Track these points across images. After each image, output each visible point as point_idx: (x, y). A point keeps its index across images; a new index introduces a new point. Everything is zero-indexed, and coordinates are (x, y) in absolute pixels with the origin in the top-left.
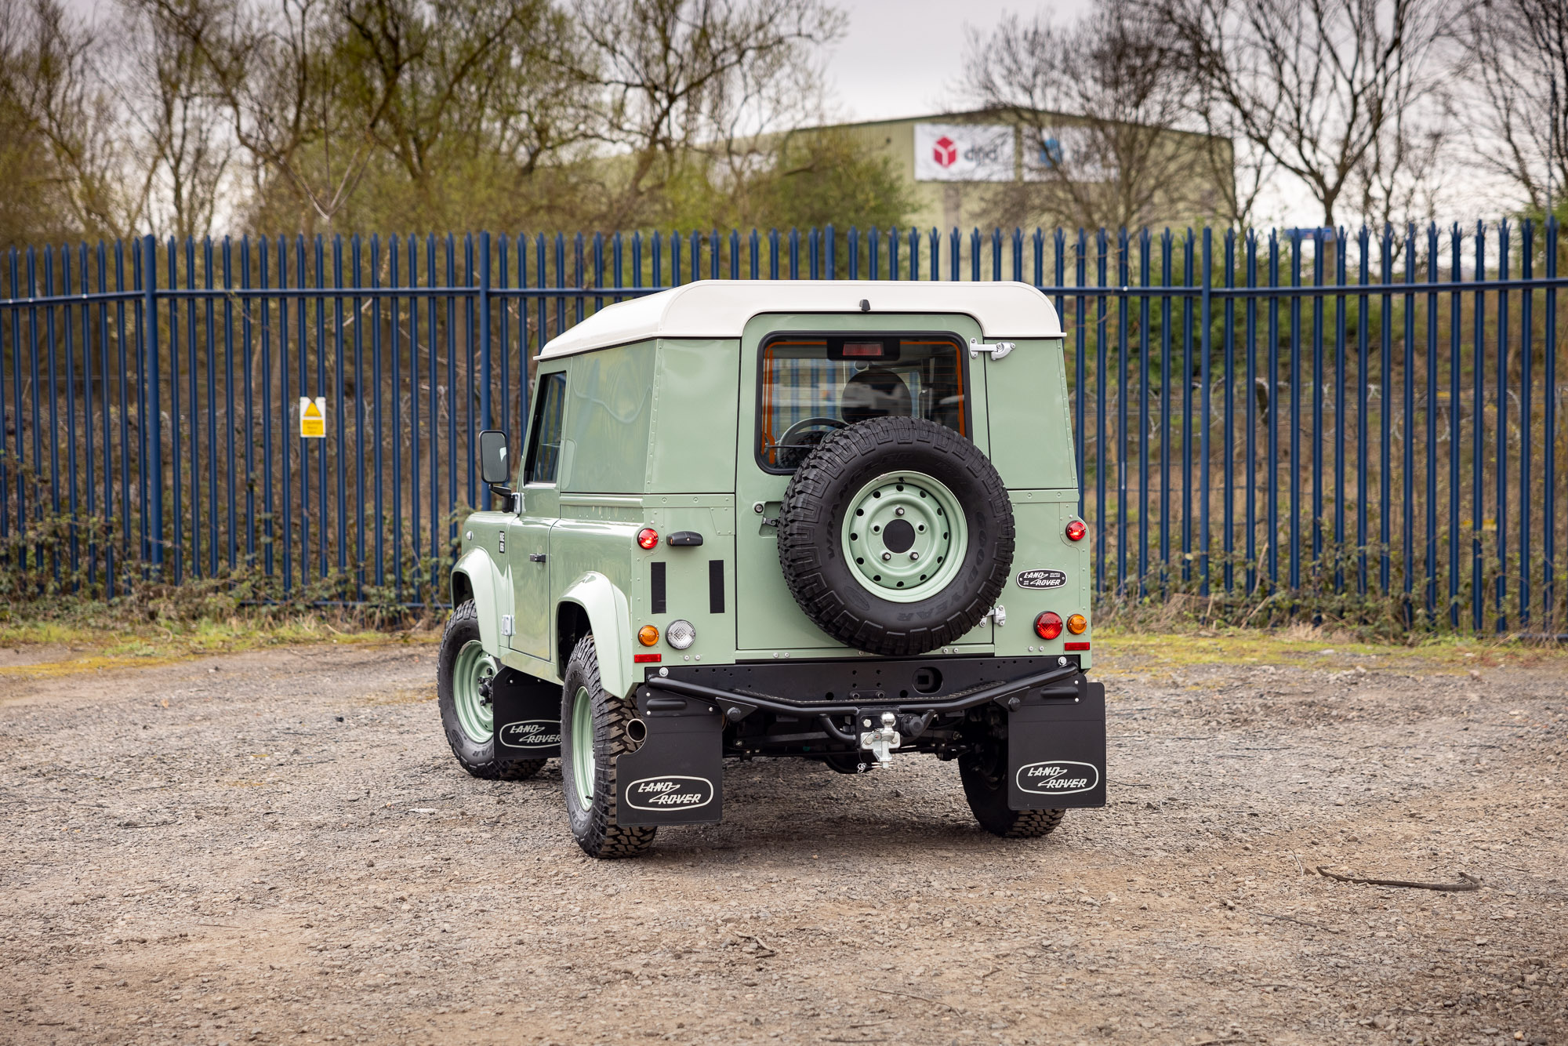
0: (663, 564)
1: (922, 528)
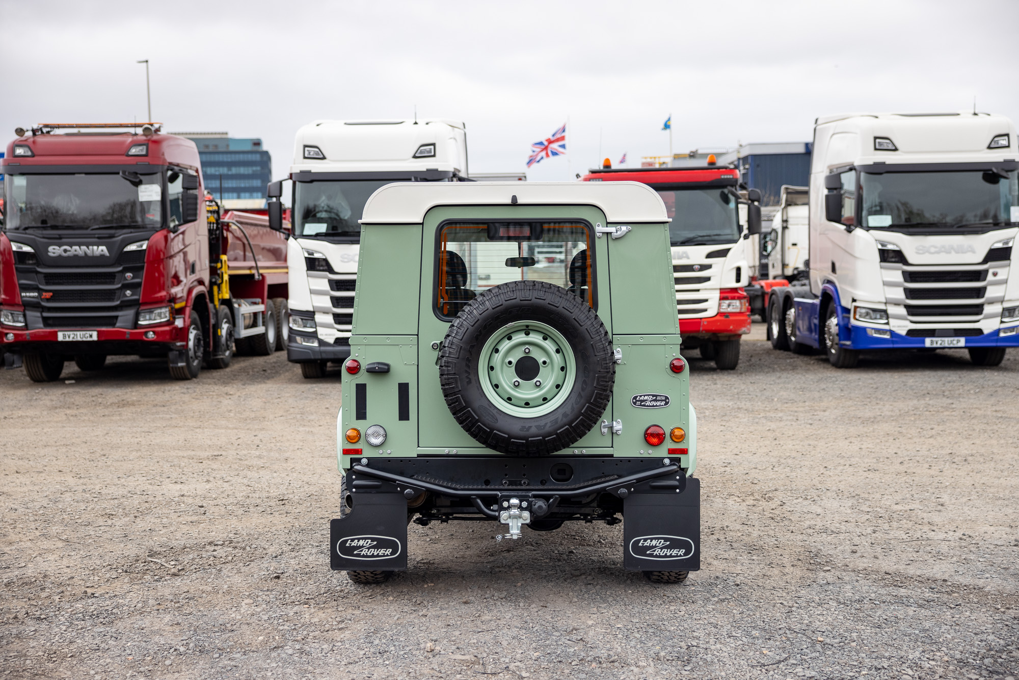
0: (365, 385)
1: (544, 363)
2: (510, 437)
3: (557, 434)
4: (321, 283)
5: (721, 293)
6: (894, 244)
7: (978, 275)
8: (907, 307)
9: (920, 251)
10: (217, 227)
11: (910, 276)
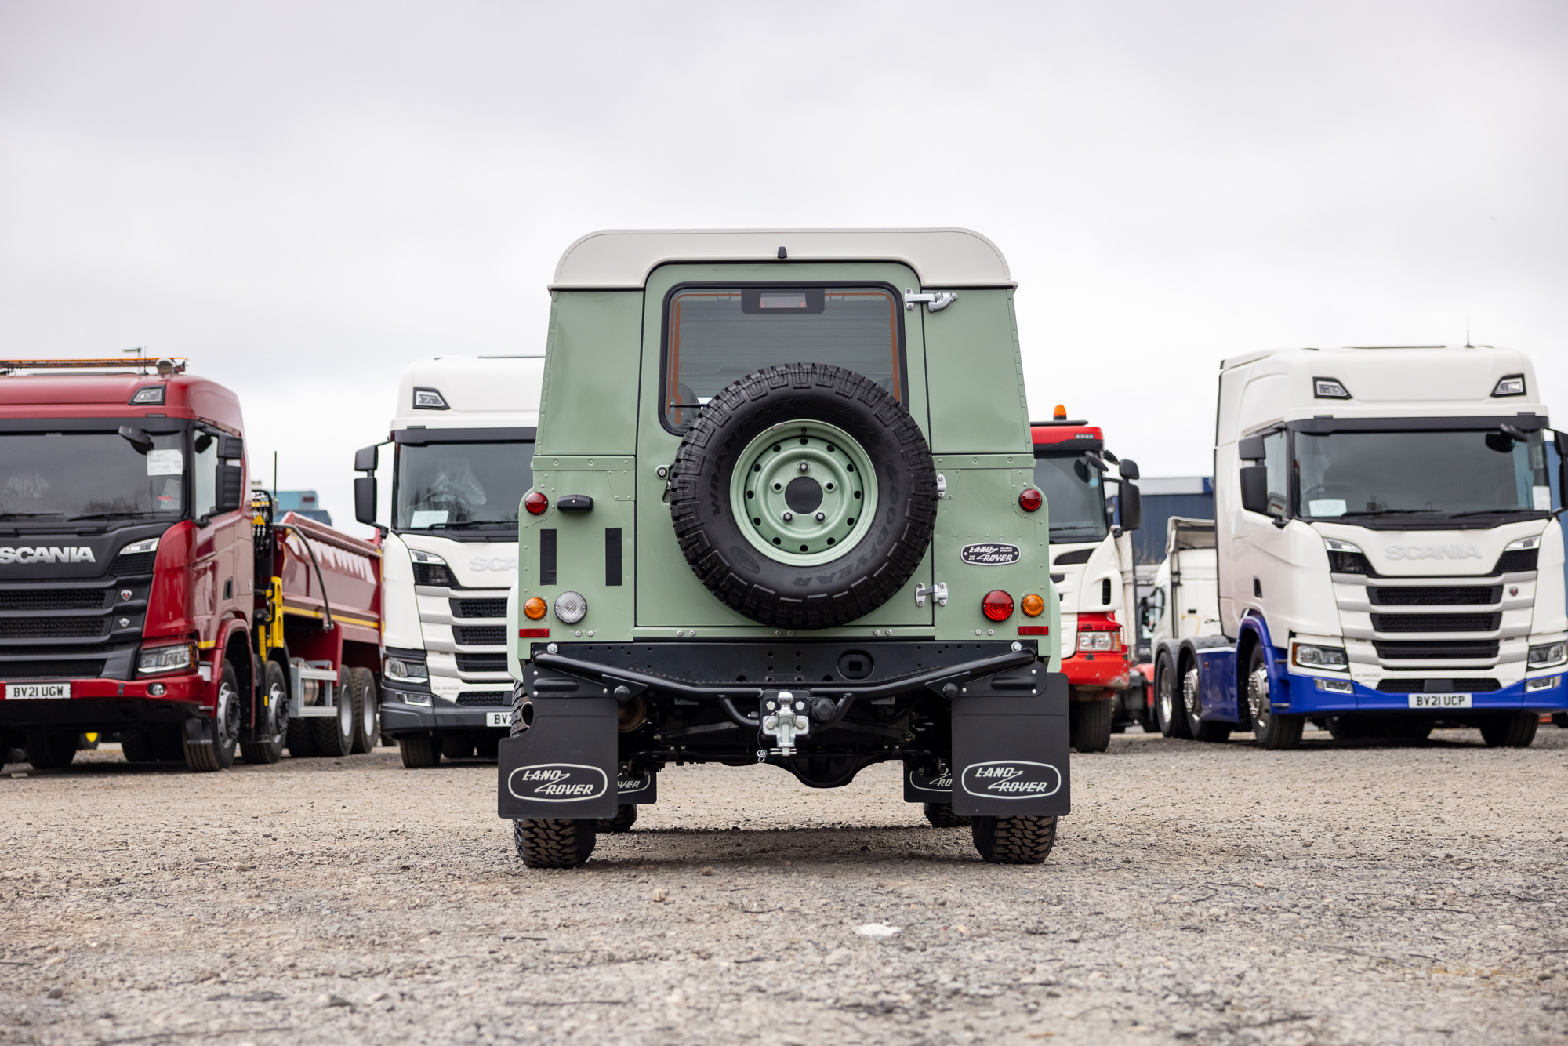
0: (554, 531)
1: (830, 486)
2: (779, 594)
3: (850, 589)
4: (438, 604)
5: (1079, 620)
6: (1352, 544)
7: (1488, 594)
8: (1377, 643)
9: (1391, 556)
10: (267, 532)
11: (1381, 595)
